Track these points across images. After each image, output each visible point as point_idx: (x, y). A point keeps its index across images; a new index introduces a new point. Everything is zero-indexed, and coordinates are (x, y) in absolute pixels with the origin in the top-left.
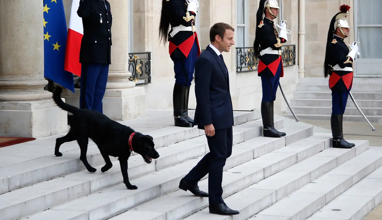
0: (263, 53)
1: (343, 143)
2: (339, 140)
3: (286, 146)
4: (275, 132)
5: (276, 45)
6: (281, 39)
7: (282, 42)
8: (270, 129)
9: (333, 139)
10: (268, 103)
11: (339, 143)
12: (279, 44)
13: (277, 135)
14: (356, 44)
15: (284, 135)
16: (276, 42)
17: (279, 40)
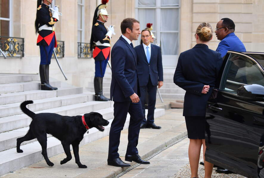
0: (41, 29)
1: (102, 97)
2: (99, 96)
3: (57, 97)
4: (49, 87)
5: (50, 23)
6: (54, 18)
7: (54, 21)
8: (45, 84)
9: (95, 95)
10: (44, 66)
11: (99, 97)
12: (52, 22)
13: (50, 89)
14: (113, 27)
15: (56, 89)
16: (50, 21)
17: (52, 19)
